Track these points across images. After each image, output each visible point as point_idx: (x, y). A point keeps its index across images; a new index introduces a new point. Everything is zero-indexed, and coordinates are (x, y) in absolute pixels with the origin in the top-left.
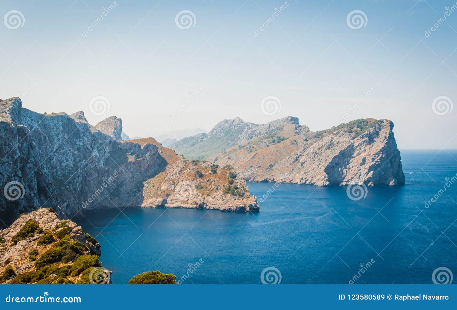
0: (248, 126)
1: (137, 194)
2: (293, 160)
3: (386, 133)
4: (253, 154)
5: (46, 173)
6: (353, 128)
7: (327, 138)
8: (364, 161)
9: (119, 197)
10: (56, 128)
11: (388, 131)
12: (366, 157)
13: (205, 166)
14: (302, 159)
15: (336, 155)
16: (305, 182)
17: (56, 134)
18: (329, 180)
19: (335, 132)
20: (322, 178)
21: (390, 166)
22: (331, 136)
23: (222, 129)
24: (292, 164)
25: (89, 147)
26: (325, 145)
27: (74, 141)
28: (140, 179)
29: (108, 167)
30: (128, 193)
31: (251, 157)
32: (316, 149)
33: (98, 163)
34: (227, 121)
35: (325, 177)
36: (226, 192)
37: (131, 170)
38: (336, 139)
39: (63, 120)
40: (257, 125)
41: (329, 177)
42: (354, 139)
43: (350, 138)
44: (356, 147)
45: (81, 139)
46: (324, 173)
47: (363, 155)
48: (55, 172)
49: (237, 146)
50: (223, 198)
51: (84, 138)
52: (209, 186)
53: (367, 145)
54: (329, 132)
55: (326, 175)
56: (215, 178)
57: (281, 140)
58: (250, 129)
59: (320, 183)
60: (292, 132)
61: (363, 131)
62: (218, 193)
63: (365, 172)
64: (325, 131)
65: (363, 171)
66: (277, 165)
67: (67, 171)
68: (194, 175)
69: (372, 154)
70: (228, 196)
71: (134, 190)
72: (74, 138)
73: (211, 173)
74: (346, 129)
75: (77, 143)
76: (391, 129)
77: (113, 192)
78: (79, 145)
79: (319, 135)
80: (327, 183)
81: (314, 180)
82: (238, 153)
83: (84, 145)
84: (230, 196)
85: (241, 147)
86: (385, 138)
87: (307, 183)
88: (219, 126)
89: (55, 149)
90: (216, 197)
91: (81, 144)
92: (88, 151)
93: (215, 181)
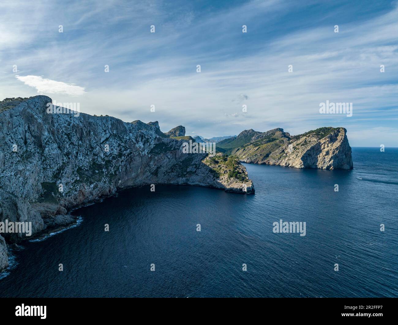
0: (256, 133)
1: (170, 174)
2: (281, 152)
3: (342, 136)
4: (257, 148)
5: (81, 160)
6: (320, 132)
7: (302, 139)
8: (327, 153)
9: (157, 176)
10: (104, 126)
11: (344, 135)
12: (328, 151)
13: (218, 155)
14: (286, 151)
15: (308, 149)
16: (288, 165)
17: (104, 130)
18: (304, 165)
19: (308, 135)
20: (299, 164)
21: (345, 157)
22: (305, 137)
23: (244, 135)
24: (280, 154)
25: (134, 140)
26: (301, 143)
27: (122, 136)
28: (175, 163)
29: (151, 154)
30: (164, 173)
31: (256, 149)
32: (295, 145)
33: (142, 152)
34: (246, 130)
35: (301, 163)
36: (231, 176)
37: (169, 157)
38: (308, 139)
39: (112, 121)
40: (261, 133)
41: (303, 163)
42: (320, 139)
43: (318, 139)
44: (322, 144)
45: (127, 135)
46: (301, 160)
47: (326, 149)
48: (96, 158)
49: (250, 143)
50: (228, 181)
51: (130, 134)
52: (219, 170)
53: (329, 143)
54: (303, 135)
55: (302, 162)
56: (224, 165)
57: (274, 140)
58: (257, 134)
59: (298, 166)
60: (280, 136)
61: (326, 134)
62: (225, 176)
63: (328, 160)
64: (301, 135)
65: (327, 160)
66: (271, 154)
67: (111, 158)
68: (210, 162)
69: (332, 149)
70: (232, 179)
71: (169, 171)
72: (122, 133)
73: (222, 161)
74: (314, 133)
75: (125, 137)
76: (345, 133)
77: (153, 172)
78: (126, 139)
79: (297, 137)
80: (303, 166)
81: (294, 165)
82: (249, 147)
83: (130, 139)
84: (234, 179)
85: (251, 144)
86: (342, 139)
87: (289, 166)
88: (242, 133)
89: (101, 141)
90: (223, 179)
91: (128, 138)
92: (133, 143)
93: (223, 167)
